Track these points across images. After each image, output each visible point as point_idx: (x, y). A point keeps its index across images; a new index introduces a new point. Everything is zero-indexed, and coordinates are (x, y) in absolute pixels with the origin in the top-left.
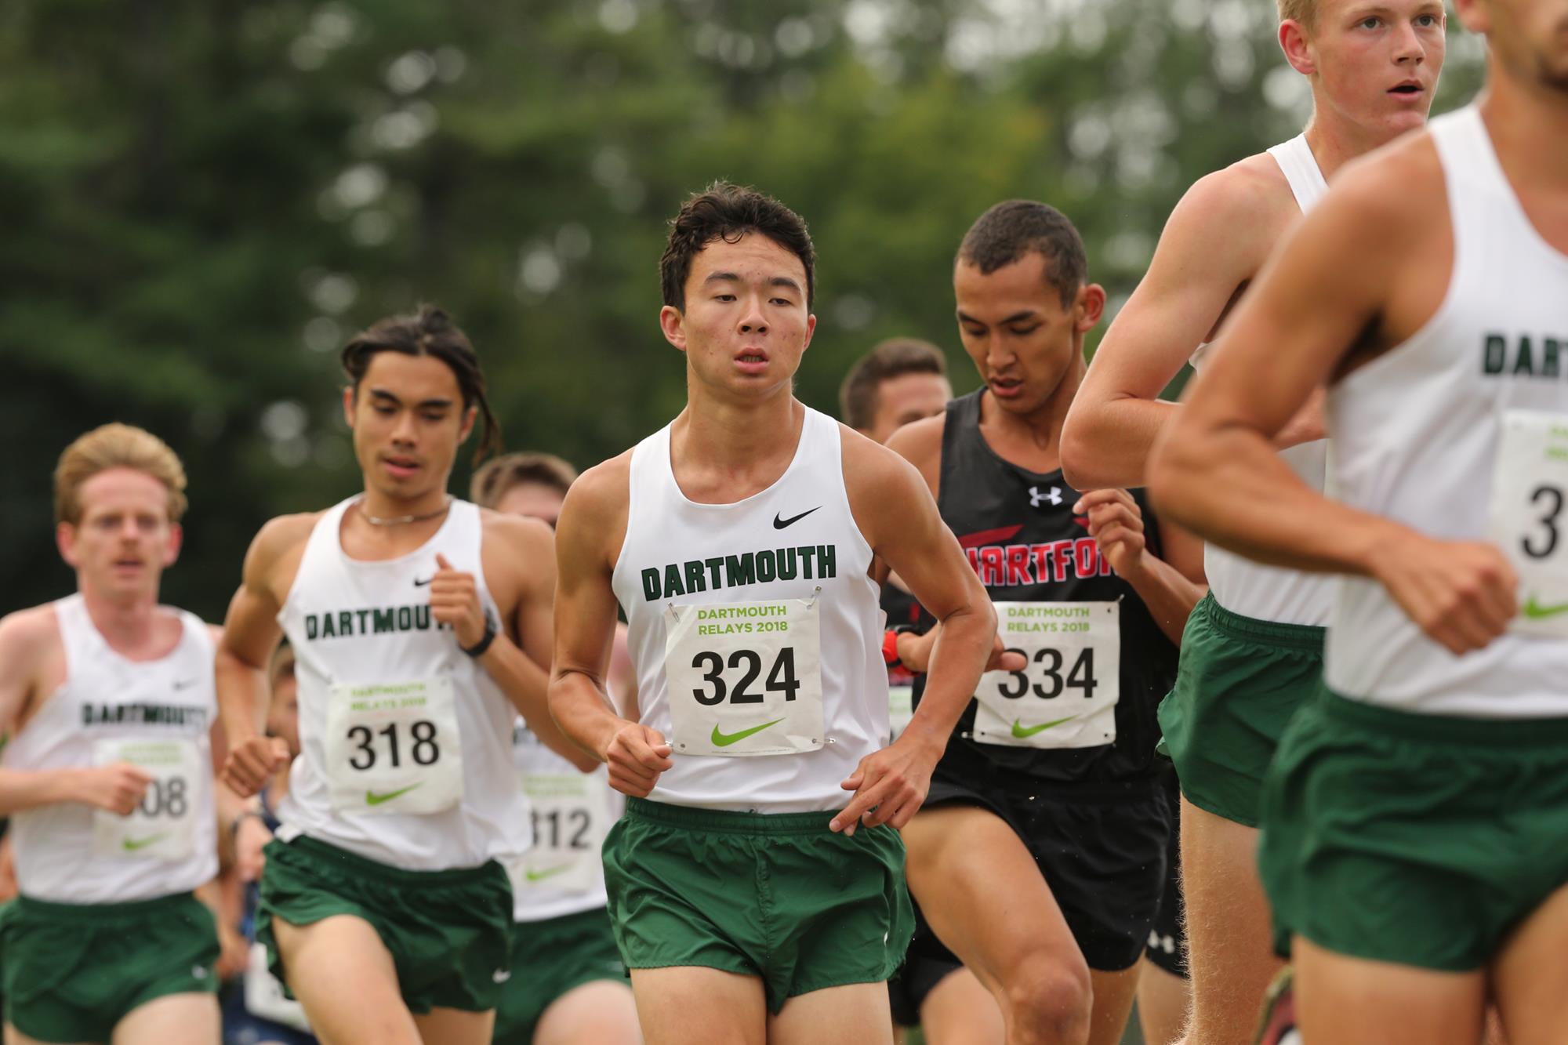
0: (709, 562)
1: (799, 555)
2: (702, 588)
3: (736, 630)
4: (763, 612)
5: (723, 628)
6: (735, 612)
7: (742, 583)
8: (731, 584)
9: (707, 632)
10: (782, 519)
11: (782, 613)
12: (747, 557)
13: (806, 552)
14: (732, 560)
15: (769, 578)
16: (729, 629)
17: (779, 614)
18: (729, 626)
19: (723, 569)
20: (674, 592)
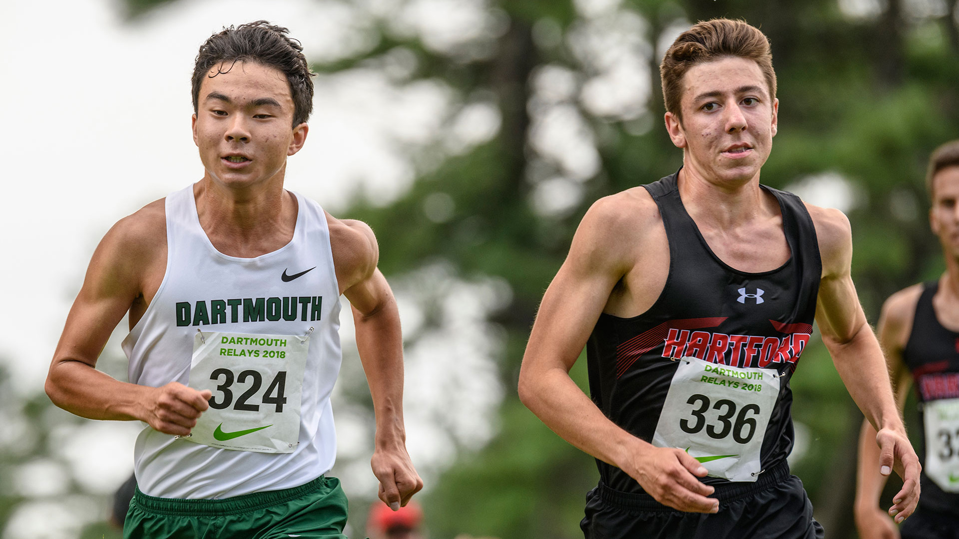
0: (230, 302)
1: (299, 303)
2: (223, 321)
3: (247, 354)
4: (269, 343)
5: (238, 352)
6: (249, 341)
7: (254, 320)
8: (246, 320)
9: (226, 353)
10: (288, 274)
11: (283, 345)
12: (260, 301)
13: (305, 300)
14: (248, 302)
15: (276, 318)
16: (243, 353)
17: (281, 345)
18: (243, 351)
19: (241, 308)
20: (201, 322)
